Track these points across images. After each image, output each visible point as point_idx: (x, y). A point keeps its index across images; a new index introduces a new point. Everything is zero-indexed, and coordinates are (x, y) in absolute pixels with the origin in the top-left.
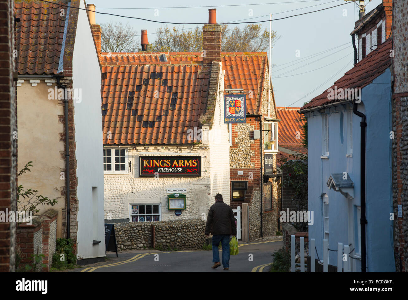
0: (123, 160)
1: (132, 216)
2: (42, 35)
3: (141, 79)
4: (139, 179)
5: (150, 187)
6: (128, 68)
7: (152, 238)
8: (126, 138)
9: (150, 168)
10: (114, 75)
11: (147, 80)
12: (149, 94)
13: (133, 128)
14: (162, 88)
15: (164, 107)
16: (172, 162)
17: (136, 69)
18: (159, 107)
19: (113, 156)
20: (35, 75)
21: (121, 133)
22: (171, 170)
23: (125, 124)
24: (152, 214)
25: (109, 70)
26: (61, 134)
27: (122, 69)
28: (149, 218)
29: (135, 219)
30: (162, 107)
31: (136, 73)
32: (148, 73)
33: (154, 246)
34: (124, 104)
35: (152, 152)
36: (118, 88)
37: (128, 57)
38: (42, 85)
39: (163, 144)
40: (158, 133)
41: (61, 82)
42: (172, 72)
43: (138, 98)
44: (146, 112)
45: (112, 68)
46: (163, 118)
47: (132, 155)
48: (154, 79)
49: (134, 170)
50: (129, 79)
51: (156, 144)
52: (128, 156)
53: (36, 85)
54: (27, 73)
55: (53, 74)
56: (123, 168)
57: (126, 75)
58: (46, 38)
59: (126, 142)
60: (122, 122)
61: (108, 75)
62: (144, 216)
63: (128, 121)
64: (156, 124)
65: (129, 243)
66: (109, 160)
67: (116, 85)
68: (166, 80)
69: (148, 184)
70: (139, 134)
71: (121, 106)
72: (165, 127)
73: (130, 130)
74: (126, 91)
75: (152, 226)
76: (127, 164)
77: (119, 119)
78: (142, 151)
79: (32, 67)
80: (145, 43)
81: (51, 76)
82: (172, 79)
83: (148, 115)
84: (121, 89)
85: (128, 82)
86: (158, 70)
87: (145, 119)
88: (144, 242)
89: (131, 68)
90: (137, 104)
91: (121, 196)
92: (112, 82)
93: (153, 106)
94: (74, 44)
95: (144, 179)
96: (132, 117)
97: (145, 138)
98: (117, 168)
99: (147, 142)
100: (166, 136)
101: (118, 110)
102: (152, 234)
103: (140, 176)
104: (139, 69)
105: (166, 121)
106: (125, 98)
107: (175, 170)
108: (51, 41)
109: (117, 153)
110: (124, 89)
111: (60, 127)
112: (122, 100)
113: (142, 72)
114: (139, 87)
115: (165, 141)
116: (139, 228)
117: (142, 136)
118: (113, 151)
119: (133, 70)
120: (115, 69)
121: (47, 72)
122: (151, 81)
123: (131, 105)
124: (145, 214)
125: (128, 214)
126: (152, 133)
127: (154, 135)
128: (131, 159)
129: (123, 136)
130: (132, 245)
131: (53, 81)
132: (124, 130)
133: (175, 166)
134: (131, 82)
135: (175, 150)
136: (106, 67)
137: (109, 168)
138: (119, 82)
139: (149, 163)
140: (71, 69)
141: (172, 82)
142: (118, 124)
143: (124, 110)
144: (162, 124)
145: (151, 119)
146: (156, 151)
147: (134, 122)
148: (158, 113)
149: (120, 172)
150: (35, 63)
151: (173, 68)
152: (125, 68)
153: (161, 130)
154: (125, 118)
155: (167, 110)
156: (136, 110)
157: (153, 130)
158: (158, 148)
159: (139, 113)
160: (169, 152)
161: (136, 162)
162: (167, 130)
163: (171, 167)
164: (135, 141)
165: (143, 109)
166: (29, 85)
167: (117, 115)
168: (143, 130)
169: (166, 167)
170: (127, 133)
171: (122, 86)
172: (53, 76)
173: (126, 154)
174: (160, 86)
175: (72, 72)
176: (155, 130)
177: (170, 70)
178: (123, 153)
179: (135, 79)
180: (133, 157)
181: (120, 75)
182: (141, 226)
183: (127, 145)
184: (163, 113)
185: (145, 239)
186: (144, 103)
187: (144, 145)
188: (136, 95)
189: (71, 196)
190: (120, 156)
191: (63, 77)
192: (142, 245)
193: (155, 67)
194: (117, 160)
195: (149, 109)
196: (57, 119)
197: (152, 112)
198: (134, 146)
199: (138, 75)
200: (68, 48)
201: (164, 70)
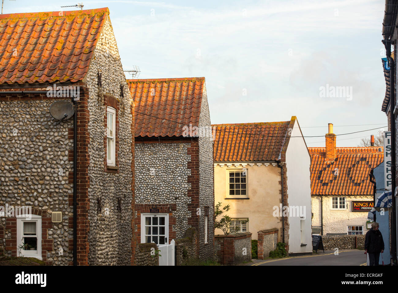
0: (344, 203)
1: (349, 232)
2: (274, 141)
3: (355, 161)
4: (352, 213)
5: (358, 217)
6: (349, 156)
7: (355, 243)
8: (345, 192)
9: (357, 207)
10: (341, 159)
11: (359, 161)
12: (359, 169)
13: (349, 186)
14: (366, 166)
15: (366, 176)
16: (369, 204)
17: (353, 156)
18: (363, 175)
19: (339, 201)
20: (267, 161)
21: (343, 189)
22: (368, 208)
23: (345, 184)
24: (359, 231)
25: (339, 157)
26: (280, 190)
27: (346, 156)
28: (357, 233)
29: (350, 233)
30: (365, 176)
31: (353, 158)
32: (359, 158)
33: (357, 247)
34: (346, 174)
35: (359, 199)
36: (343, 166)
37: (362, 149)
38: (271, 166)
39: (364, 195)
40: (362, 189)
41: (280, 164)
42: (372, 158)
43: (353, 171)
44: (356, 178)
45: (341, 156)
46: (365, 181)
47: (348, 200)
48: (362, 161)
49: (350, 208)
50: (349, 161)
51: (360, 195)
52: (346, 201)
53: (267, 166)
54: (263, 160)
55: (275, 160)
56: (344, 207)
57: (348, 159)
58: (275, 142)
59: (345, 193)
60: (344, 183)
61: (339, 159)
62: (354, 232)
63: (347, 183)
64: (361, 185)
65: (343, 246)
66: (337, 203)
67: (342, 164)
68: (368, 162)
69: (356, 215)
70: (352, 189)
71: (344, 175)
72: (366, 186)
73: (347, 188)
74: (347, 168)
75: (356, 237)
76: (345, 205)
77: (343, 182)
78: (353, 199)
79: (266, 157)
80: (373, 142)
81: (274, 161)
82: (371, 161)
83: (358, 180)
84: (345, 166)
85: (349, 163)
86: (364, 156)
87: (355, 182)
88: (351, 245)
89: (350, 155)
90: (352, 174)
91: (342, 221)
92: (341, 163)
93: (360, 175)
94: (287, 145)
95: (354, 213)
96: (349, 181)
97: (355, 192)
98: (341, 207)
99: (356, 194)
100: (366, 190)
101: (342, 177)
102: (356, 241)
103: (352, 211)
104: (355, 156)
105: (366, 183)
106: (346, 171)
107: (370, 208)
108: (277, 144)
109: (340, 199)
110: (346, 167)
111: (279, 187)
112: (345, 172)
113: (356, 158)
114: (354, 165)
115: (365, 193)
116: (349, 238)
117: (353, 191)
118: (339, 198)
119: (352, 156)
120: (342, 156)
121: (273, 159)
122: (360, 162)
123: (349, 174)
124: (355, 231)
125: (347, 231)
126: (359, 189)
127: (360, 190)
128: (347, 203)
129: (344, 191)
130: (345, 247)
131: (276, 164)
132: (344, 187)
133: (370, 206)
134: (350, 162)
135: (370, 198)
136: (338, 155)
137: (337, 207)
138: (344, 163)
139: (357, 204)
140: (285, 158)
141: (371, 163)
142: (342, 185)
143: (345, 177)
144: (364, 184)
145: (359, 182)
146: (360, 198)
147: (350, 183)
148: (362, 179)
149: (342, 209)
150: (267, 155)
151: (372, 155)
152: (348, 155)
153: (364, 187)
154: (346, 181)
155: (367, 177)
156: (352, 177)
157: (359, 188)
158: (362, 197)
159: (353, 179)
160: (367, 199)
161: (350, 204)
162: (367, 187)
163: (368, 207)
164: (350, 193)
165: (355, 177)
166: (264, 166)
167: (342, 180)
168: (354, 187)
169: (366, 207)
170: (346, 189)
171: (345, 165)
172: (276, 161)
173: (345, 200)
174: (365, 165)
175: (285, 159)
176: (360, 187)
177: (371, 156)
178: (344, 199)
179: (352, 161)
180: (349, 201)
181: (345, 159)
182: (350, 237)
183: (345, 195)
184: (365, 179)
185: (352, 244)
186: (356, 174)
187: (354, 195)
188: (352, 169)
189: (285, 222)
190: (342, 201)
191: (280, 162)
192: (350, 247)
193: (363, 155)
194: (341, 203)
195: (358, 177)
196: (278, 183)
197: (359, 178)
198: (349, 195)
199: (354, 159)
200: (284, 147)
201: (368, 157)
